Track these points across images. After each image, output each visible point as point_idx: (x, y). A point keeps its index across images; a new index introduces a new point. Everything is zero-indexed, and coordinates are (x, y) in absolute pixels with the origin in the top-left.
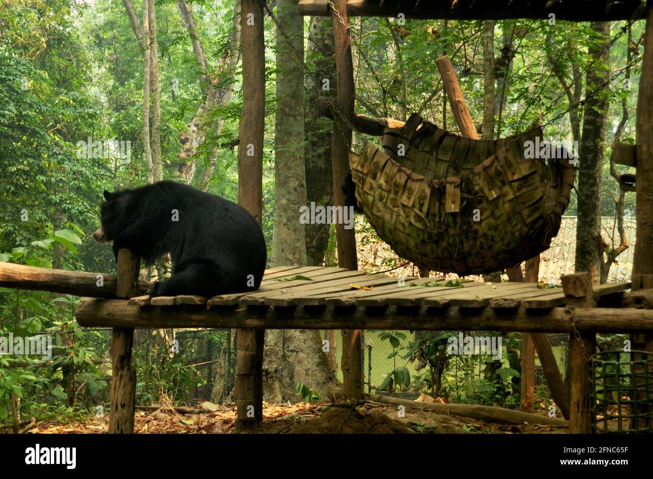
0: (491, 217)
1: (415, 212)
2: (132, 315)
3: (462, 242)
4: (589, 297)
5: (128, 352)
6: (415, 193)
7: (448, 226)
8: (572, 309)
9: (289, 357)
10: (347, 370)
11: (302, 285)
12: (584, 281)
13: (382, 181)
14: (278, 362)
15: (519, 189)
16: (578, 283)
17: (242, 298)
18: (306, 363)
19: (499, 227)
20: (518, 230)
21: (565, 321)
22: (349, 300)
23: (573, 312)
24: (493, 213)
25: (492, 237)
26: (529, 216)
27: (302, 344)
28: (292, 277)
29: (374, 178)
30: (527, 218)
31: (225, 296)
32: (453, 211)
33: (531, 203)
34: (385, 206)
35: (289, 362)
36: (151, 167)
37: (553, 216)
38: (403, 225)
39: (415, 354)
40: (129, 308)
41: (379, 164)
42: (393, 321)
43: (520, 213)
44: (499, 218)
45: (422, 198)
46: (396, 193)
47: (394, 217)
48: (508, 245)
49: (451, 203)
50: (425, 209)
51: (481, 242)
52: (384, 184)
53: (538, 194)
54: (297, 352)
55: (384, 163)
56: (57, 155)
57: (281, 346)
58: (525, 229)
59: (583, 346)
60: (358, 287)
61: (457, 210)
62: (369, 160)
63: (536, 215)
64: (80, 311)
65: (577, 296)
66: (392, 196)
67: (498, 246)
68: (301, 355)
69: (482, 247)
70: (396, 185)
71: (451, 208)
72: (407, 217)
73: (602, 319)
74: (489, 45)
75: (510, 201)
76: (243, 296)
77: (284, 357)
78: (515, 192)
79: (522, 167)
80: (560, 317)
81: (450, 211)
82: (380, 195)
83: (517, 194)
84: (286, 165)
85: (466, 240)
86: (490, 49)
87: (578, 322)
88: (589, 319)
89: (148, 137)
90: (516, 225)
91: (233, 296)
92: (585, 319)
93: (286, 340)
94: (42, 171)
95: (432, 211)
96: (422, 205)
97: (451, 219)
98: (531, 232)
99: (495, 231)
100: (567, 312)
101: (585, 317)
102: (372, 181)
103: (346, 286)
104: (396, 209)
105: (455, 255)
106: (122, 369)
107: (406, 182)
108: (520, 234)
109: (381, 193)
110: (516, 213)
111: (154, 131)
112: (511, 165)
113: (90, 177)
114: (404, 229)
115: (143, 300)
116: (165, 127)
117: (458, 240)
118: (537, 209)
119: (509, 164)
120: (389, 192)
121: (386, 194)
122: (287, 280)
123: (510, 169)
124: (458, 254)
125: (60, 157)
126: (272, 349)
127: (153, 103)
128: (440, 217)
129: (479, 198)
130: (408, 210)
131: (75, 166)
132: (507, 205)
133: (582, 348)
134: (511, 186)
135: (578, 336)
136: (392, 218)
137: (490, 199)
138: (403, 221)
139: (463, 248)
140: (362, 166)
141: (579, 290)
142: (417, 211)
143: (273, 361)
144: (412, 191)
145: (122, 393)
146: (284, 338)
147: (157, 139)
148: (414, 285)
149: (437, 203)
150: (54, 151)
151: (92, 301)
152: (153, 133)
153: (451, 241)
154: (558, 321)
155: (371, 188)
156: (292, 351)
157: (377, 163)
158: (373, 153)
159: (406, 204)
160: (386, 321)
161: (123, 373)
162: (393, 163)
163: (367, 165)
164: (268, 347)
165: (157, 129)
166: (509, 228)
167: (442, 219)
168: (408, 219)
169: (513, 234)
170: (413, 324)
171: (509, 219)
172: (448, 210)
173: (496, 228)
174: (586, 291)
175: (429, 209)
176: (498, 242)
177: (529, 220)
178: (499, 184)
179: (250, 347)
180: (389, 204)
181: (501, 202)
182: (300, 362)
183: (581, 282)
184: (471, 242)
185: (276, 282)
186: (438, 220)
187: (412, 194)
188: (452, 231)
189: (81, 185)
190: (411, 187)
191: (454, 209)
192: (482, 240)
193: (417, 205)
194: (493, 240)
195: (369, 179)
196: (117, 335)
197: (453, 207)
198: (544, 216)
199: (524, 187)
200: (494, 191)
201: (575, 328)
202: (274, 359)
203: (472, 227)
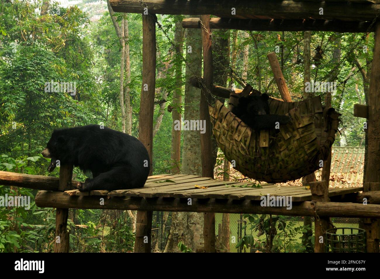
0: (286, 150)
1: (241, 145)
2: (66, 201)
3: (269, 165)
4: (325, 196)
5: (65, 223)
6: (242, 133)
7: (261, 155)
8: (315, 202)
9: (191, 227)
10: (207, 236)
11: (168, 185)
12: (322, 186)
13: (225, 124)
14: (184, 230)
15: (302, 133)
16: (319, 187)
17: (127, 192)
18: (200, 230)
19: (291, 155)
20: (302, 158)
21: (311, 210)
22: (187, 194)
23: (316, 204)
24: (287, 147)
25: (287, 161)
26: (309, 149)
27: (199, 219)
28: (163, 181)
29: (221, 122)
30: (307, 150)
31: (117, 191)
32: (264, 146)
33: (310, 141)
34: (226, 139)
35: (190, 230)
36: (124, 115)
37: (323, 148)
38: (235, 151)
39: (257, 226)
40: (64, 197)
41: (223, 114)
42: (212, 208)
43: (303, 147)
44: (291, 150)
45: (246, 137)
46: (232, 132)
47: (231, 145)
48: (296, 166)
49: (263, 142)
50: (247, 143)
51: (280, 164)
52: (226, 126)
53: (314, 136)
54: (195, 224)
55: (226, 114)
56: (68, 107)
57: (186, 220)
58: (306, 157)
59: (321, 224)
60: (199, 187)
61: (267, 146)
62: (218, 111)
63: (313, 149)
64: (38, 198)
65: (319, 195)
66: (230, 133)
67: (291, 166)
68: (198, 226)
69: (281, 168)
70: (232, 127)
71: (263, 144)
72: (237, 146)
73: (332, 209)
74: (307, 46)
75: (297, 140)
76: (128, 191)
77: (188, 227)
78: (300, 135)
79: (304, 120)
80: (308, 207)
81: (263, 146)
82: (224, 132)
83: (302, 136)
84: (190, 115)
85: (272, 163)
86: (308, 48)
87: (318, 210)
88: (325, 209)
89: (123, 97)
90: (301, 154)
91: (122, 191)
92: (322, 208)
93: (189, 217)
94: (59, 116)
95: (251, 145)
96: (246, 141)
97: (263, 151)
98: (310, 158)
99: (289, 158)
100: (312, 204)
101: (322, 207)
102: (219, 123)
103: (192, 186)
104: (232, 141)
105: (266, 172)
106: (61, 232)
107: (238, 126)
108: (303, 160)
109: (224, 131)
110: (301, 147)
111: (126, 94)
112: (298, 119)
113: (87, 120)
114: (236, 153)
115: (72, 193)
116: (133, 92)
117: (267, 163)
118: (313, 145)
119: (297, 118)
120: (228, 131)
121: (227, 132)
122: (160, 182)
123: (297, 121)
124: (267, 172)
125: (70, 108)
126: (180, 222)
127: (126, 78)
128: (256, 150)
129: (279, 138)
130: (238, 143)
131: (79, 113)
132: (295, 142)
133: (320, 226)
134: (298, 132)
135: (318, 219)
136: (230, 146)
137: (286, 139)
138: (235, 148)
139: (270, 168)
140: (215, 114)
141: (320, 191)
142: (242, 144)
143: (181, 229)
144: (241, 132)
145: (61, 246)
146: (188, 215)
147: (128, 99)
148: (234, 186)
149: (255, 141)
150: (67, 105)
151: (45, 192)
152: (125, 96)
153: (263, 163)
154: (307, 209)
155: (219, 128)
156: (193, 223)
157: (222, 113)
158: (220, 107)
159: (236, 139)
160: (208, 207)
161: (62, 235)
162: (231, 114)
163: (217, 113)
164: (178, 221)
165: (128, 93)
166: (297, 156)
167: (258, 151)
168: (238, 148)
169: (299, 160)
170: (224, 210)
171: (297, 151)
172: (261, 146)
173: (289, 156)
174: (324, 192)
175: (249, 144)
176: (290, 164)
177: (309, 152)
178: (291, 130)
179: (144, 221)
180: (228, 138)
181: (292, 141)
182: (197, 230)
183: (321, 187)
184: (275, 164)
185: (153, 183)
186: (254, 150)
187: (240, 134)
188: (263, 158)
189: (81, 124)
190: (240, 130)
191: (265, 145)
192: (281, 163)
193: (243, 141)
194: (287, 163)
195: (218, 122)
196: (59, 212)
197: (264, 144)
198: (318, 149)
199: (305, 132)
200: (288, 134)
201: (316, 214)
202: (181, 228)
203: (275, 156)
